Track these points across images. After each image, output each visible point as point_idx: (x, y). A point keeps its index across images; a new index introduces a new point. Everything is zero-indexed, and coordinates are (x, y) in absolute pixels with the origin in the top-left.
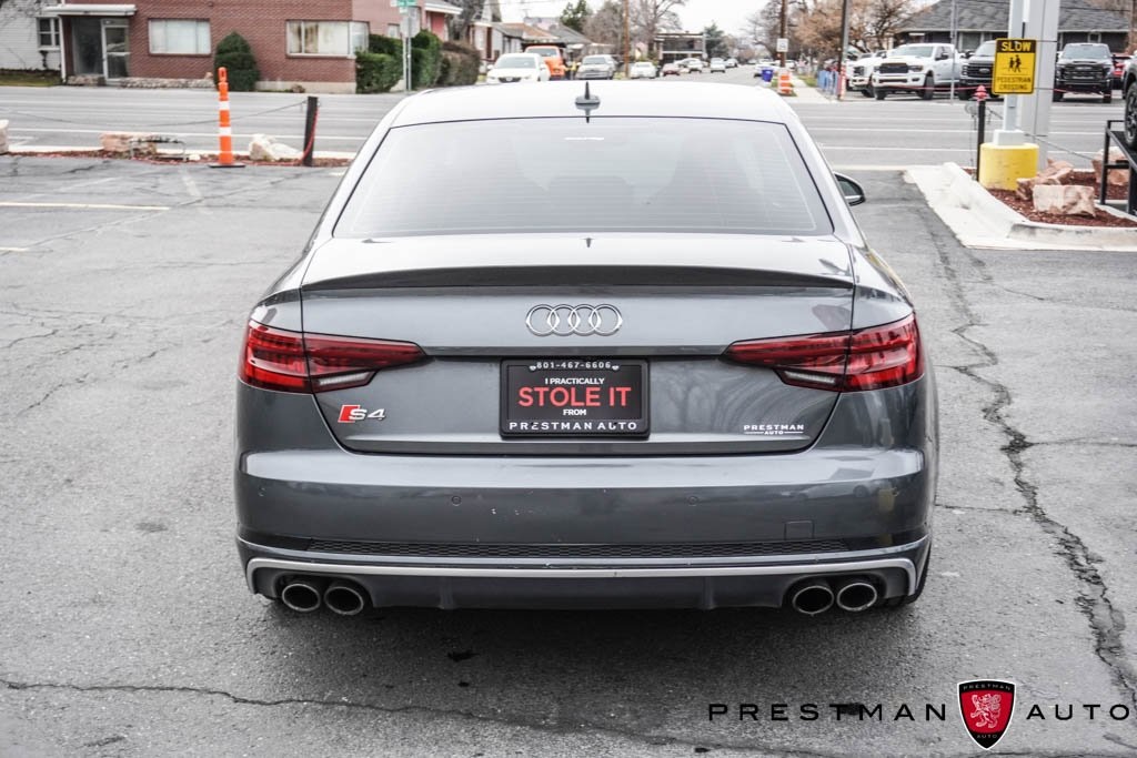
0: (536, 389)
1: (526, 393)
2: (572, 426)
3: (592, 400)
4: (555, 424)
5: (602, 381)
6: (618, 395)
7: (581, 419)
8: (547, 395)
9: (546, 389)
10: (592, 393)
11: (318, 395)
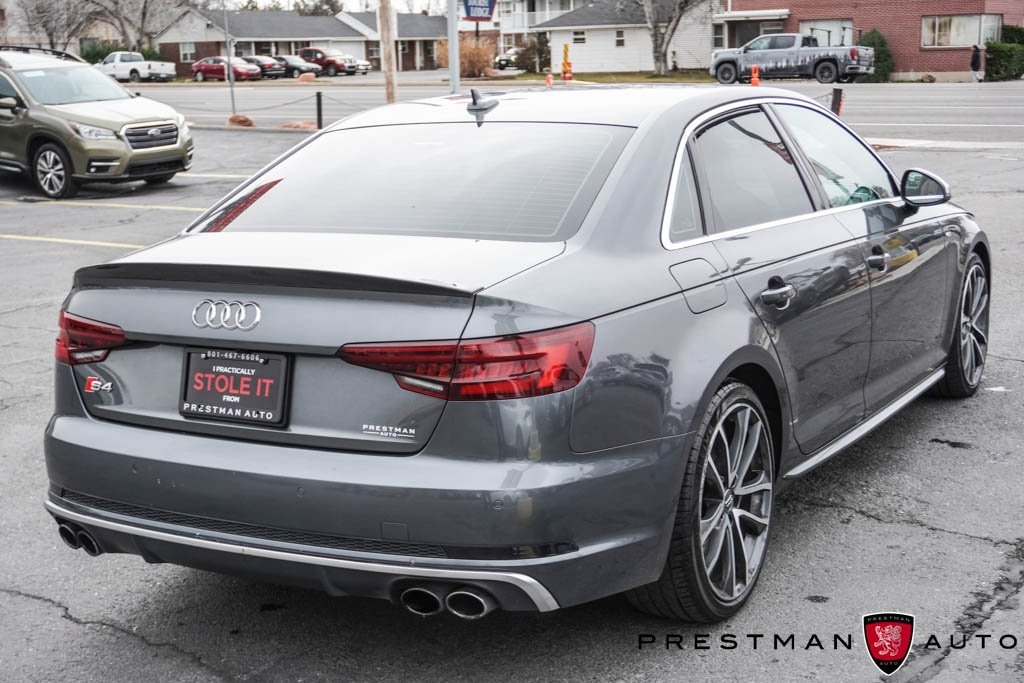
0: (207, 375)
1: (199, 378)
2: (227, 411)
3: (245, 389)
4: (215, 408)
5: (253, 371)
6: (264, 385)
7: (234, 406)
8: (213, 380)
9: (213, 376)
10: (246, 382)
11: (75, 367)
